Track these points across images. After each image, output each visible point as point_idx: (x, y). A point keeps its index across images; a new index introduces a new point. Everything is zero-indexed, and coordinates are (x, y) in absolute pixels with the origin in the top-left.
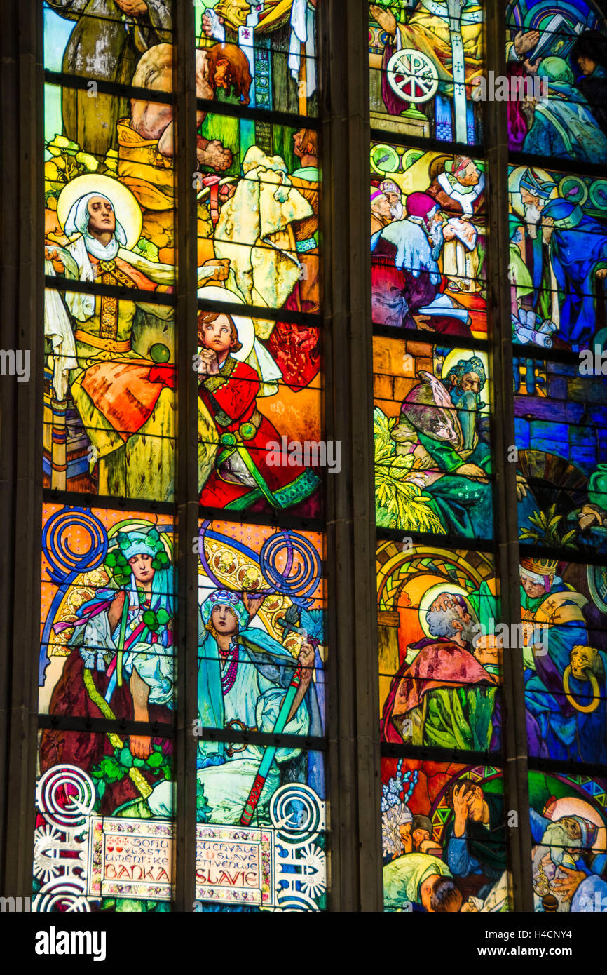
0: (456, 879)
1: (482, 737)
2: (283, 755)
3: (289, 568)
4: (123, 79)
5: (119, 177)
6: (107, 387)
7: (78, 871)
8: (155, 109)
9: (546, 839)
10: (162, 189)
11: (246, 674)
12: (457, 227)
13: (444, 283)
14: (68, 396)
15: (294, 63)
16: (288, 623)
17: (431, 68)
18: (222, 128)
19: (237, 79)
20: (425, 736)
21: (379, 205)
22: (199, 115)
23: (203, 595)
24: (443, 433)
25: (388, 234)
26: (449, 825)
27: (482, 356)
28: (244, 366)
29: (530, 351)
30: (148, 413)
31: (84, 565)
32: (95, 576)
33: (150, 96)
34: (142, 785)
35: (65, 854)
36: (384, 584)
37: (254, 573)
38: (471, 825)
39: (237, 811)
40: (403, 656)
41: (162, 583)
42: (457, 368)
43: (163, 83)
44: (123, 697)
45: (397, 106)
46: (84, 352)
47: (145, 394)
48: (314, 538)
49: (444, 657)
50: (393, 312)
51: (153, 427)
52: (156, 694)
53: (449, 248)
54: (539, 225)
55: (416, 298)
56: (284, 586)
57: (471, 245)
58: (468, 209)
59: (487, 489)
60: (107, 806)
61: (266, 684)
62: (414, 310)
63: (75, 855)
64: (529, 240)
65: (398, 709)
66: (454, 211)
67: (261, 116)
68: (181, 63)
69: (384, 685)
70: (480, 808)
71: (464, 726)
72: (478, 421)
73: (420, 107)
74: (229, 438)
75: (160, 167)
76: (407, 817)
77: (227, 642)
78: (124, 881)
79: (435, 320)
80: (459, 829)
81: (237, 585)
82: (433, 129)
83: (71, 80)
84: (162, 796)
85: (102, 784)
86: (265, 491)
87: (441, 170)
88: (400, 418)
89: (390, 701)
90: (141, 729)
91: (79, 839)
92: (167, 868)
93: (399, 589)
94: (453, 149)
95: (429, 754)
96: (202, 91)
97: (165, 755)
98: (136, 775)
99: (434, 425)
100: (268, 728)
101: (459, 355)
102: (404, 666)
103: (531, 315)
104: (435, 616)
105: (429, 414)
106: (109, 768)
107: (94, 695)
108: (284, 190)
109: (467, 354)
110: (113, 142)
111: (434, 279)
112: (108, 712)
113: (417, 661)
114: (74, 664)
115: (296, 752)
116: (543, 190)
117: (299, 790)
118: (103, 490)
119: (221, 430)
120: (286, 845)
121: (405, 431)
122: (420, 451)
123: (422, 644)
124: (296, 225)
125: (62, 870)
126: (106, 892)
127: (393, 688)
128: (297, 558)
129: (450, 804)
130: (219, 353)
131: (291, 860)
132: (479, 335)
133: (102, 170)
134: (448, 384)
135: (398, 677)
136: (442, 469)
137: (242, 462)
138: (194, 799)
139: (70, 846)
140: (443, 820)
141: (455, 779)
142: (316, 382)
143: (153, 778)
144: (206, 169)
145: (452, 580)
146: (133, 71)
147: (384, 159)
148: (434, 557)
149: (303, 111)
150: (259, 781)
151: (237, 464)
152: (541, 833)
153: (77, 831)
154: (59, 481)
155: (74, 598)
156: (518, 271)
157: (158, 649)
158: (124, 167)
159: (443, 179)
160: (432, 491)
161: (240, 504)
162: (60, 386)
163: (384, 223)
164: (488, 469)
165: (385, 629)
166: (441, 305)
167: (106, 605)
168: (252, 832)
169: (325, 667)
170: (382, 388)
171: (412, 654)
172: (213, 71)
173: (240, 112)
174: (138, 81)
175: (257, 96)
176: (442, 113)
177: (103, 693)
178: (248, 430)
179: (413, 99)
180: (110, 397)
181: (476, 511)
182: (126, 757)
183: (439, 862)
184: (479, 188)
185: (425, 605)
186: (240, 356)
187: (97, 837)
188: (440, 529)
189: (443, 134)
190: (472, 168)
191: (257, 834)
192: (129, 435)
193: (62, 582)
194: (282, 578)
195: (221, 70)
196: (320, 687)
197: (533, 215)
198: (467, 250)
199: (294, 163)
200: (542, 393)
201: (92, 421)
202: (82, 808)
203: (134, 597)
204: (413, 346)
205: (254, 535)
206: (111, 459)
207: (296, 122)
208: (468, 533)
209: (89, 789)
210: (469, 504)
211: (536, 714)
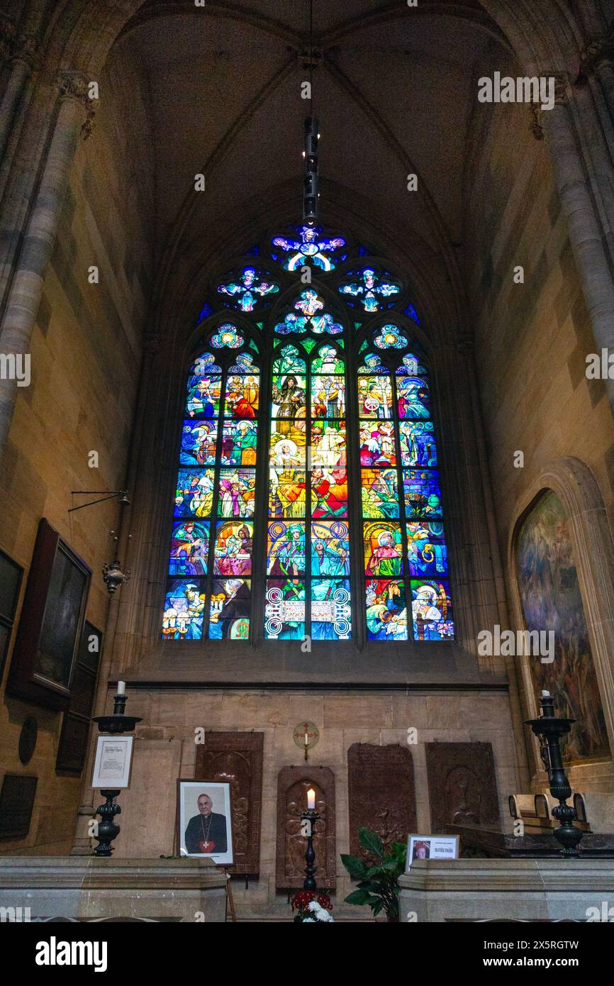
0: (390, 611)
1: (397, 572)
2: (337, 581)
3: (338, 531)
4: (292, 417)
5: (291, 439)
6: (286, 490)
7: (278, 615)
8: (301, 422)
9: (418, 598)
10: (303, 440)
11: (326, 560)
12: (385, 439)
13: (383, 453)
14: (276, 494)
15: (339, 406)
16: (338, 546)
17: (378, 402)
18: (319, 424)
19: (324, 411)
20: (380, 573)
21: (362, 435)
22: (312, 422)
23: (313, 541)
24: (383, 492)
25: (366, 443)
26: (388, 596)
27: (395, 471)
28: (325, 481)
29: (409, 468)
30: (298, 495)
31: (280, 536)
32: (283, 538)
33: (299, 419)
34: (296, 592)
35: (274, 611)
36: (367, 533)
37: (328, 534)
38: (394, 595)
39: (323, 597)
40: (372, 551)
41: (303, 538)
42: (387, 474)
43: (303, 416)
44: (291, 569)
45: (367, 412)
46: (280, 482)
47: (297, 491)
48: (346, 523)
49: (385, 551)
50: (368, 462)
51: (299, 499)
52: (300, 568)
53: (384, 444)
54: (410, 435)
55: (374, 458)
56: (337, 536)
57: (390, 442)
58: (389, 434)
59: (397, 505)
60: (286, 598)
61: (332, 562)
62: (374, 461)
63: (277, 611)
64: (407, 439)
65: (371, 566)
66: (385, 435)
67: (329, 420)
68: (308, 411)
69: (367, 560)
70: (397, 591)
71: (392, 569)
72: (394, 488)
73: (375, 411)
74: (320, 500)
75: (302, 435)
76: (375, 595)
77: (321, 553)
78: (291, 617)
79: (380, 463)
80: (391, 597)
81: (323, 537)
82: (378, 416)
83: (279, 419)
84: (302, 594)
85: (285, 593)
86: (331, 512)
87: (381, 425)
88: (370, 489)
89: (369, 565)
90: (296, 577)
91: (278, 607)
92: (304, 613)
93: (371, 534)
94: (385, 420)
95: (382, 578)
96: (313, 416)
97: (303, 583)
98: (294, 589)
99: (381, 490)
100: (333, 574)
101: (387, 471)
102: (373, 554)
103: (409, 458)
104: (382, 540)
105: (379, 487)
106: (287, 588)
107: (283, 569)
108: (336, 436)
109: (390, 470)
110: (290, 431)
111: (380, 453)
112: (286, 573)
113: (377, 553)
114: (277, 562)
115: (341, 580)
116: (411, 427)
117: (342, 590)
118: (285, 516)
119: (318, 497)
120: (338, 605)
121: (372, 492)
122: (377, 497)
123: (379, 548)
124: (340, 444)
125: (274, 615)
126: (286, 620)
127: (370, 561)
128: (341, 529)
129: (388, 590)
130: (318, 478)
131: (340, 609)
132: (394, 465)
133: (287, 438)
134: (385, 479)
135: (371, 558)
136: (384, 501)
137: (325, 506)
138: (311, 595)
139: (276, 609)
140: (385, 595)
141: (389, 583)
142: (346, 482)
143: (299, 589)
144: (314, 434)
145: (387, 530)
146: (295, 414)
147: (363, 425)
148: (382, 524)
149: (341, 417)
150: (330, 588)
151: (323, 506)
152: (416, 596)
153: (278, 605)
154: (273, 515)
155: (277, 544)
156: (404, 447)
157: (301, 556)
158: (292, 437)
159: (381, 427)
160: (381, 507)
161: (324, 516)
162: (274, 492)
163: (365, 440)
164: (398, 499)
165: (367, 545)
166: (382, 459)
167: (286, 546)
168: (329, 602)
169: (349, 557)
170: (365, 482)
171: (375, 551)
172: (316, 411)
173: (324, 419)
174: (296, 416)
175: (328, 415)
176: (381, 412)
177: (285, 568)
178: (326, 497)
179: (372, 409)
180: (288, 493)
181: (394, 511)
182: (292, 585)
183: (385, 607)
184: (392, 428)
185: (379, 538)
186: (323, 478)
187: (283, 606)
188: (383, 517)
189: (381, 417)
190: (390, 424)
191: (330, 603)
192: (293, 502)
193: (274, 541)
194: (336, 534)
195: (319, 411)
196: (348, 563)
197: (408, 433)
198: (389, 444)
199: (339, 429)
200: (413, 478)
201: (282, 499)
202: (279, 599)
203: (294, 543)
204: (374, 470)
205: (328, 524)
206: (288, 508)
207: (340, 420)
208: (392, 517)
209: (281, 594)
210: (391, 509)
211: (414, 564)
